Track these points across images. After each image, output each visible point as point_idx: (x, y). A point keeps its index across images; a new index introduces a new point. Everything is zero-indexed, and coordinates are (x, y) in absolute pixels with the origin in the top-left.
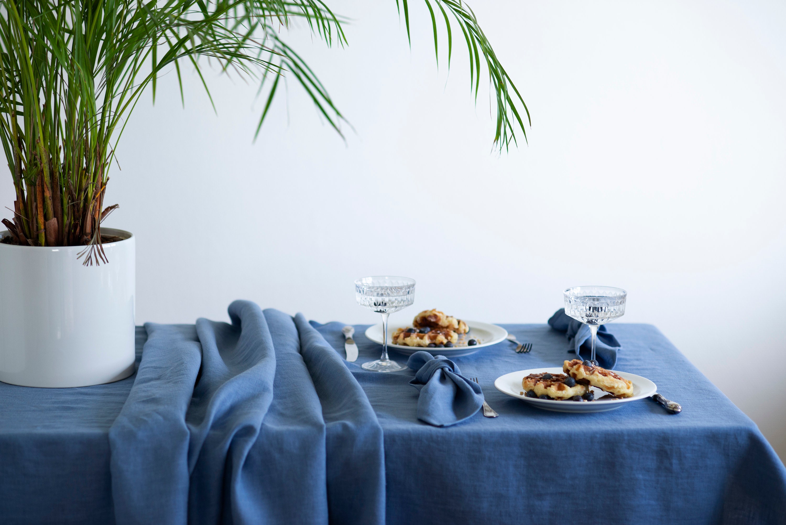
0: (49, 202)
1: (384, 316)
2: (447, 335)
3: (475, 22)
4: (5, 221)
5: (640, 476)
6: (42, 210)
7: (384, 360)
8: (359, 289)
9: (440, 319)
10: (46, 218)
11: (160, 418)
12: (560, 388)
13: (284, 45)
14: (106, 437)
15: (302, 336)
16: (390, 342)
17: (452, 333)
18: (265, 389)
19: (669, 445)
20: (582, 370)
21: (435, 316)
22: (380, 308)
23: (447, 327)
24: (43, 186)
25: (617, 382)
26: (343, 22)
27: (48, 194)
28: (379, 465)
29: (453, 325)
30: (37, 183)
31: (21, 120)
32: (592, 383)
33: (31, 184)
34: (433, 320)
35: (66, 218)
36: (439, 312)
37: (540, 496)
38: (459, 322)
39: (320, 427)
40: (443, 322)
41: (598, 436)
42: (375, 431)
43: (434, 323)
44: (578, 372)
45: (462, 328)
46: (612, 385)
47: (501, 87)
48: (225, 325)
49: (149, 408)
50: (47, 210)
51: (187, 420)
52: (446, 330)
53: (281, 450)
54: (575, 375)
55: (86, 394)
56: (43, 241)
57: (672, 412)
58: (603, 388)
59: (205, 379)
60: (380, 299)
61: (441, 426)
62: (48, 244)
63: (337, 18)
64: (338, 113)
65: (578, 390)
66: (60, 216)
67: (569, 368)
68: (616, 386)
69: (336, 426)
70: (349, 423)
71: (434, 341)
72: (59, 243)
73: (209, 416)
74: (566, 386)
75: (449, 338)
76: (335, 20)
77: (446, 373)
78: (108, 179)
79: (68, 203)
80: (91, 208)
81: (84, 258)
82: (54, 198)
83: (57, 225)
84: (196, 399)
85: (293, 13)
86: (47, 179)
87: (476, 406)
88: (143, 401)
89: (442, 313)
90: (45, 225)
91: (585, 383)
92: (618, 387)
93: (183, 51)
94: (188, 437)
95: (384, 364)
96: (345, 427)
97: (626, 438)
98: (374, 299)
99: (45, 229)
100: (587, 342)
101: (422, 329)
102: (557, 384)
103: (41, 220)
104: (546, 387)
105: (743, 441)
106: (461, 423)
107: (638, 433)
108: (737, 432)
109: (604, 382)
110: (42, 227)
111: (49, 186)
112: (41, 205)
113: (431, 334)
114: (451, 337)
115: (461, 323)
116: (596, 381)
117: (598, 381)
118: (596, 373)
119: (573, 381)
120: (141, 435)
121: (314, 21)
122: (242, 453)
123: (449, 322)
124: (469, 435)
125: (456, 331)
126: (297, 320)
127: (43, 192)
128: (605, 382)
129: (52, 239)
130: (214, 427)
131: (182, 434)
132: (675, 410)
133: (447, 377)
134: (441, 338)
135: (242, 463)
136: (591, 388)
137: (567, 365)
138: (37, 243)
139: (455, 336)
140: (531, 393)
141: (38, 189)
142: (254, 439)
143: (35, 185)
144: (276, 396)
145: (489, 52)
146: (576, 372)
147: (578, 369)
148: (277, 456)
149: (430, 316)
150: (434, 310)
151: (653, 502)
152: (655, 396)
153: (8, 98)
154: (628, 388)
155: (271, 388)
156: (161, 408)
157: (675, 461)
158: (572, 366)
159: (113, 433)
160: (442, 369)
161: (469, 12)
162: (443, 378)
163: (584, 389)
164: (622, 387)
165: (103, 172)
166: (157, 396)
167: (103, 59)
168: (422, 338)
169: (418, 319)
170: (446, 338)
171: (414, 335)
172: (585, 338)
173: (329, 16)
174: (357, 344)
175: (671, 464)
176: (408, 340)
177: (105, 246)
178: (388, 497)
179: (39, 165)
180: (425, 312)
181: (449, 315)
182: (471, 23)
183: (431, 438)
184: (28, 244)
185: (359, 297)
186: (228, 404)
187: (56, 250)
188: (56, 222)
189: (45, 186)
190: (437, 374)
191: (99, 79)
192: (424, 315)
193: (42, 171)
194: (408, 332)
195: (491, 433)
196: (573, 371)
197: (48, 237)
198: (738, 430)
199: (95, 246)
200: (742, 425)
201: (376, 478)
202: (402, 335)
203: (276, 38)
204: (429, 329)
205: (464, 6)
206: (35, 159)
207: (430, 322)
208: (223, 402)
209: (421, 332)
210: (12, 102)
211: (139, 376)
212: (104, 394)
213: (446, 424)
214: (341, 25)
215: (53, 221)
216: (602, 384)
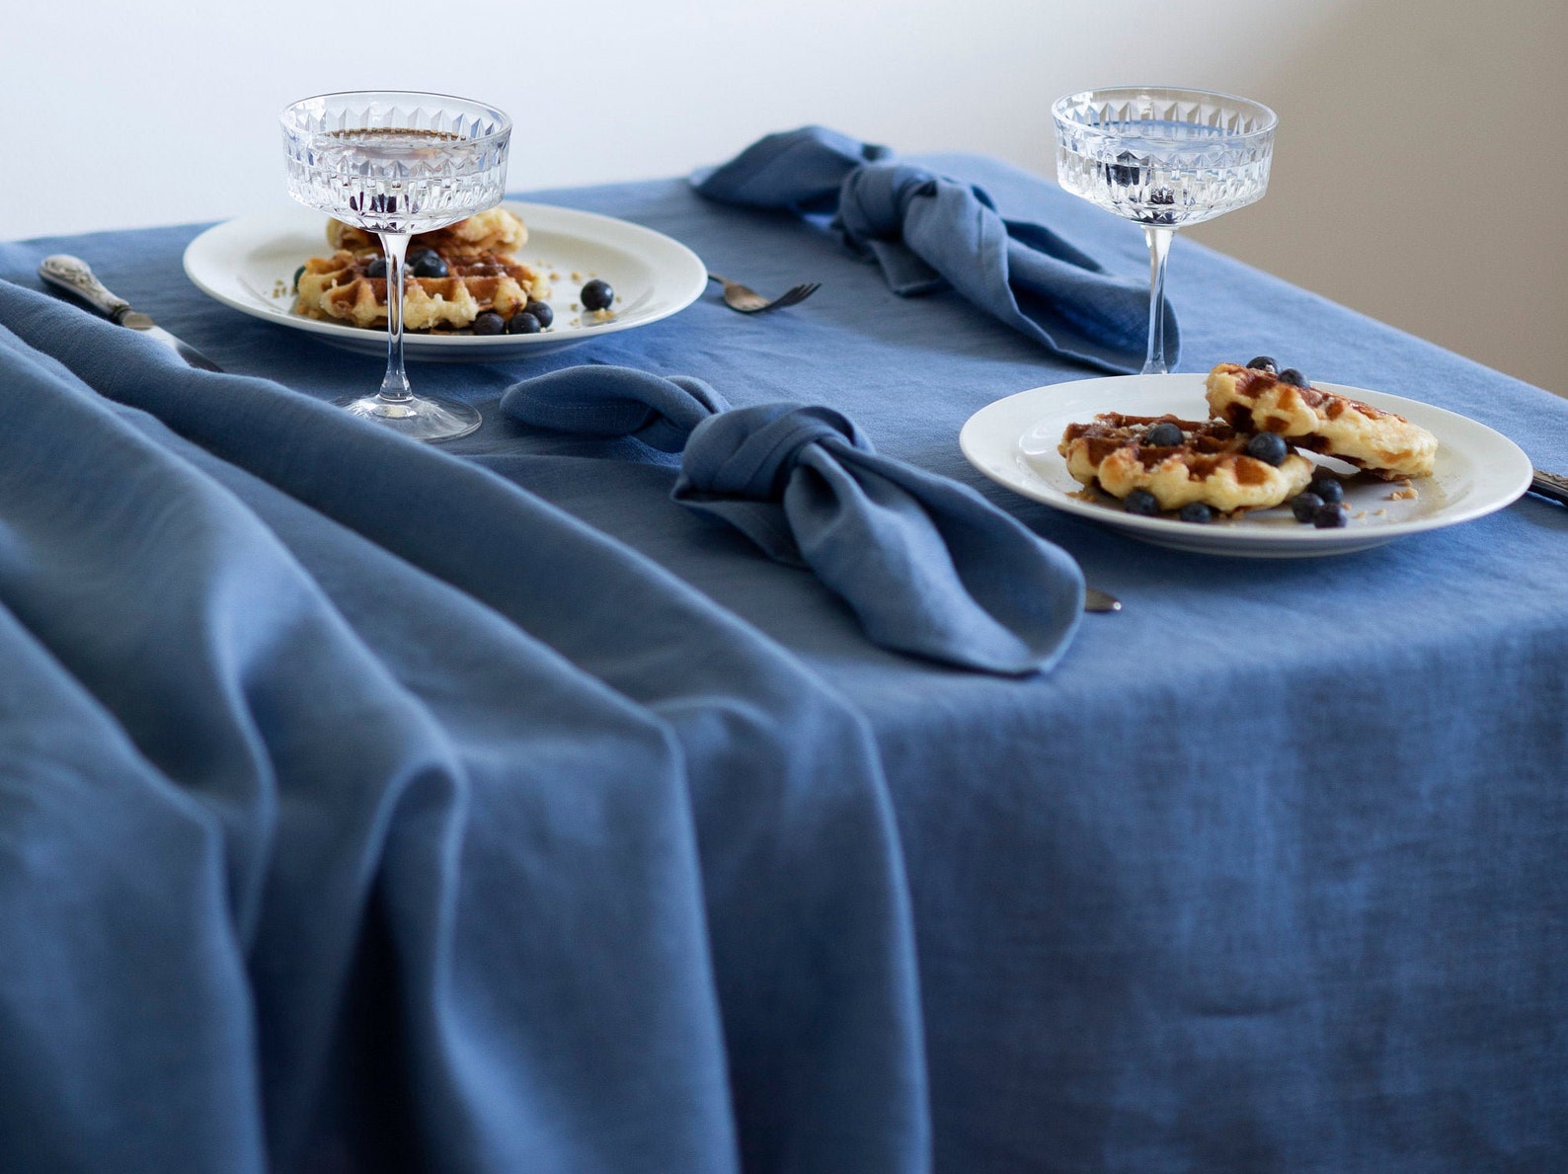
12: (1246, 473)
20: (1301, 403)
28: (884, 847)
42: (844, 727)
44: (1293, 411)
109: (1381, 440)
116: (1357, 438)
117: (1362, 438)
128: (1383, 438)
134: (512, 288)
147: (1284, 404)
170: (521, 286)
201: (881, 891)
216: (1376, 448)
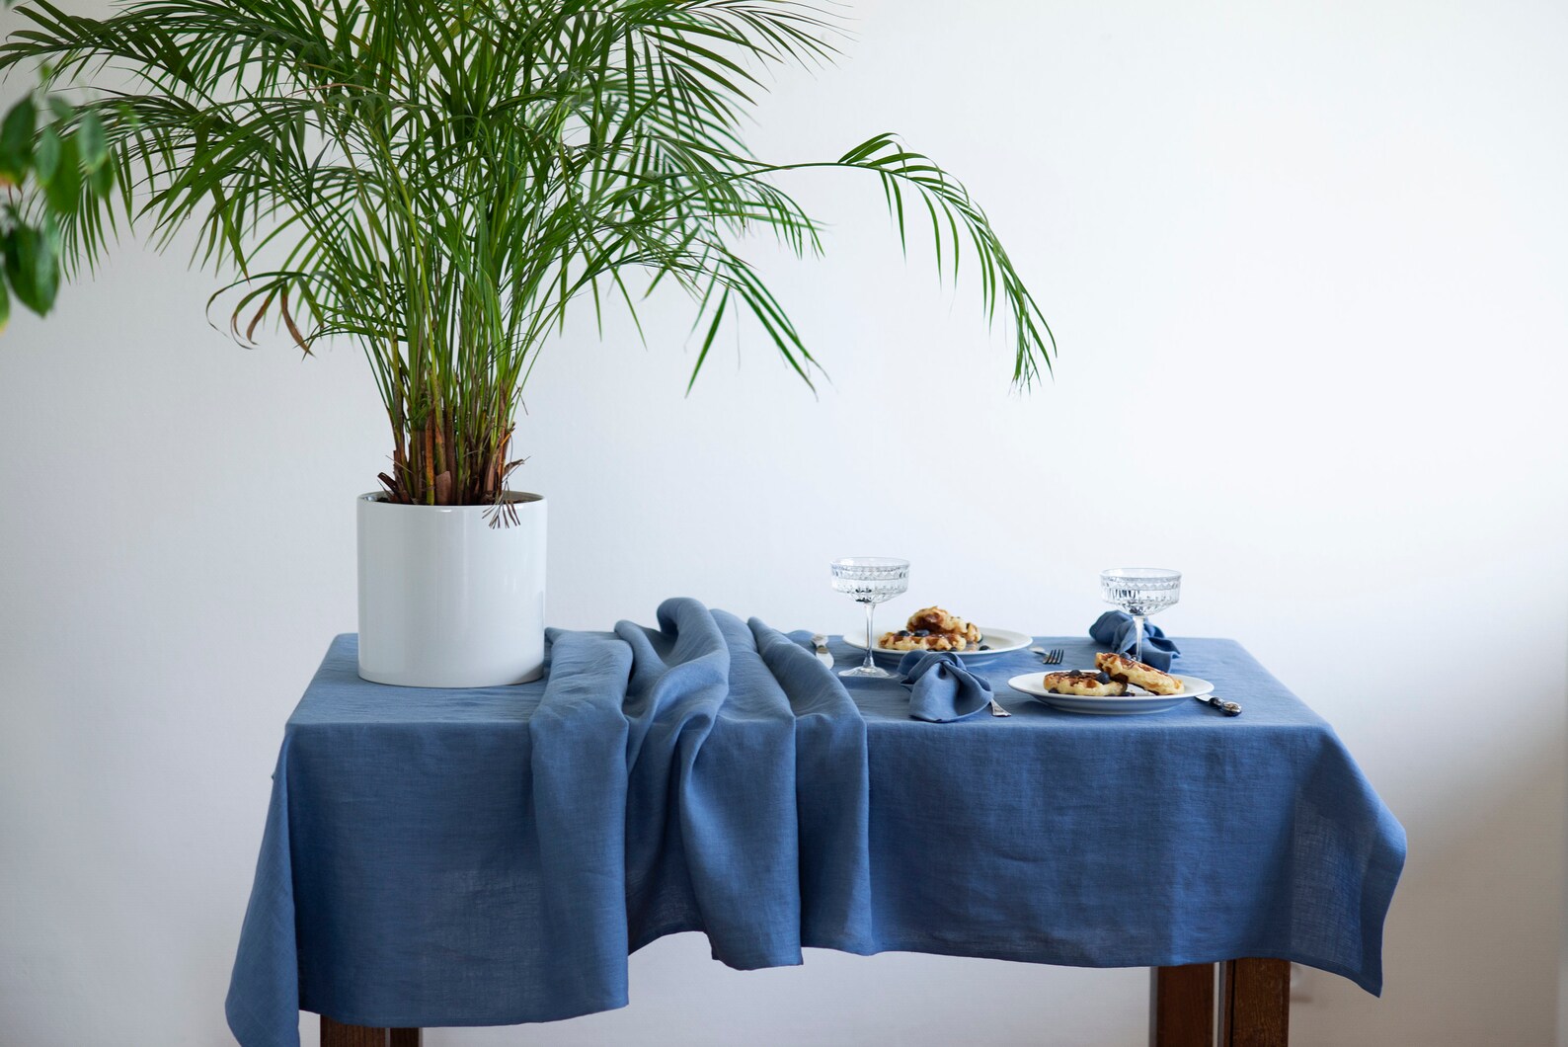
0: (442, 451)
1: (868, 606)
2: (951, 640)
3: (987, 226)
4: (382, 476)
5: (1185, 786)
6: (431, 461)
7: (868, 665)
8: (837, 570)
9: (942, 620)
10: (437, 472)
11: (591, 706)
12: (1090, 685)
13: (734, 259)
14: (527, 728)
15: (760, 639)
16: (876, 647)
17: (958, 637)
18: (718, 680)
19: (1220, 747)
20: (1118, 663)
21: (936, 615)
22: (862, 596)
23: (952, 631)
24: (434, 431)
25: (1162, 678)
26: (818, 229)
27: (440, 440)
28: (861, 765)
29: (959, 628)
30: (427, 426)
31: (403, 347)
32: (1131, 679)
33: (417, 429)
34: (933, 621)
35: (461, 472)
36: (941, 611)
37: (1061, 810)
38: (968, 626)
39: (789, 720)
40: (947, 624)
41: (1133, 735)
42: (857, 725)
43: (934, 624)
44: (1114, 668)
45: (972, 633)
46: (1156, 681)
47: (1022, 314)
48: (654, 631)
49: (576, 697)
50: (439, 461)
51: (623, 710)
52: (951, 633)
53: (740, 746)
54: (1109, 670)
55: (488, 694)
56: (433, 500)
57: (1230, 713)
58: (1145, 686)
59: (639, 675)
60: (863, 585)
61: (939, 721)
62: (437, 503)
63: (813, 224)
64: (806, 354)
65: (1114, 687)
66: (453, 469)
67: (1102, 661)
68: (1160, 683)
69: (808, 718)
70: (825, 716)
71: (934, 646)
72: (452, 502)
73: (651, 706)
74: (1097, 682)
75: (954, 643)
76: (810, 226)
77: (947, 667)
78: (514, 425)
79: (465, 453)
80: (494, 459)
81: (490, 518)
82: (447, 446)
83: (450, 481)
84: (630, 698)
85: (753, 216)
86: (440, 420)
87: (983, 701)
88: (568, 692)
89: (946, 612)
90: (435, 480)
91: (1122, 679)
92: (1163, 685)
93: (605, 265)
94: (627, 728)
95: (868, 670)
96: (820, 720)
97: (1167, 738)
98: (855, 584)
99: (435, 485)
100: (1134, 646)
101: (919, 632)
102: (1086, 681)
103: (430, 473)
104: (1072, 685)
105: (1314, 744)
106: (963, 720)
107: (1182, 732)
108: (1305, 734)
109: (1145, 678)
110: (432, 483)
111: (442, 430)
112: (431, 455)
113: (931, 638)
114: (957, 641)
115: (970, 627)
116: (1139, 680)
117: (1138, 677)
118: (1136, 666)
119: (1107, 676)
120: (569, 724)
121: (780, 226)
122: (693, 747)
123: (954, 623)
124: (973, 731)
125: (964, 635)
126: (753, 625)
127: (434, 438)
129: (444, 498)
130: (656, 719)
131: (620, 724)
132: (1233, 710)
133: (947, 672)
134: (943, 642)
135: (694, 759)
136: (1130, 688)
137: (1100, 658)
138: (423, 501)
139: (962, 642)
140: (1055, 690)
141: (428, 434)
142: (708, 731)
143: (424, 430)
144: (732, 692)
145: (1005, 262)
146: (1110, 666)
147: (1112, 663)
148: (736, 753)
149: (929, 616)
150: (935, 608)
151: (1202, 820)
152: (1212, 700)
153: (388, 318)
154: (1177, 688)
155: (727, 681)
156: (591, 697)
157: (1228, 768)
158: (1105, 659)
159: (534, 722)
160: (942, 663)
161: (980, 214)
162: (943, 673)
163: (1121, 687)
164: (1168, 686)
165: (508, 415)
166: (585, 685)
167: (510, 272)
168: (917, 642)
169: (914, 620)
170: (951, 643)
171: (907, 639)
172: (1133, 643)
173: (802, 221)
174: (832, 654)
175: (1224, 771)
176: (899, 644)
177: (516, 506)
178: (871, 810)
179: (429, 403)
180: (923, 610)
181: (955, 616)
182: (983, 227)
183: (926, 735)
184: (412, 503)
185: (836, 583)
186: (674, 696)
187: (448, 510)
188: (449, 476)
189: (437, 430)
190: (936, 667)
191: (506, 296)
192: (922, 613)
193: (434, 411)
194: (901, 635)
195: (1000, 729)
196: (1106, 665)
197: (439, 496)
198: (1308, 730)
199: (505, 507)
200: (1313, 724)
201: (858, 780)
202: (892, 639)
203: (724, 250)
204: (927, 632)
205: (972, 205)
206: (423, 396)
207: (930, 623)
208: (668, 693)
209: (917, 635)
210: (392, 324)
211: (554, 671)
212: (511, 694)
213: (944, 719)
214: (816, 231)
215: (446, 475)
216: (1143, 680)
